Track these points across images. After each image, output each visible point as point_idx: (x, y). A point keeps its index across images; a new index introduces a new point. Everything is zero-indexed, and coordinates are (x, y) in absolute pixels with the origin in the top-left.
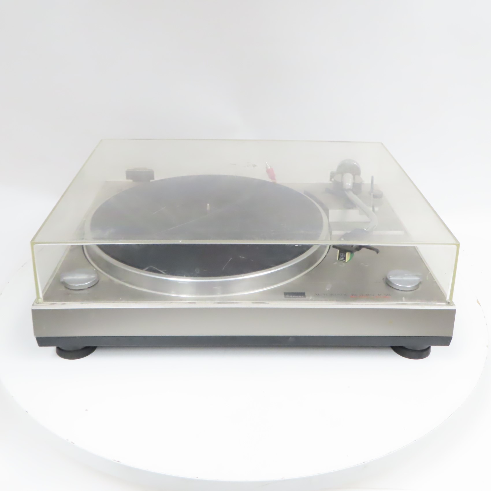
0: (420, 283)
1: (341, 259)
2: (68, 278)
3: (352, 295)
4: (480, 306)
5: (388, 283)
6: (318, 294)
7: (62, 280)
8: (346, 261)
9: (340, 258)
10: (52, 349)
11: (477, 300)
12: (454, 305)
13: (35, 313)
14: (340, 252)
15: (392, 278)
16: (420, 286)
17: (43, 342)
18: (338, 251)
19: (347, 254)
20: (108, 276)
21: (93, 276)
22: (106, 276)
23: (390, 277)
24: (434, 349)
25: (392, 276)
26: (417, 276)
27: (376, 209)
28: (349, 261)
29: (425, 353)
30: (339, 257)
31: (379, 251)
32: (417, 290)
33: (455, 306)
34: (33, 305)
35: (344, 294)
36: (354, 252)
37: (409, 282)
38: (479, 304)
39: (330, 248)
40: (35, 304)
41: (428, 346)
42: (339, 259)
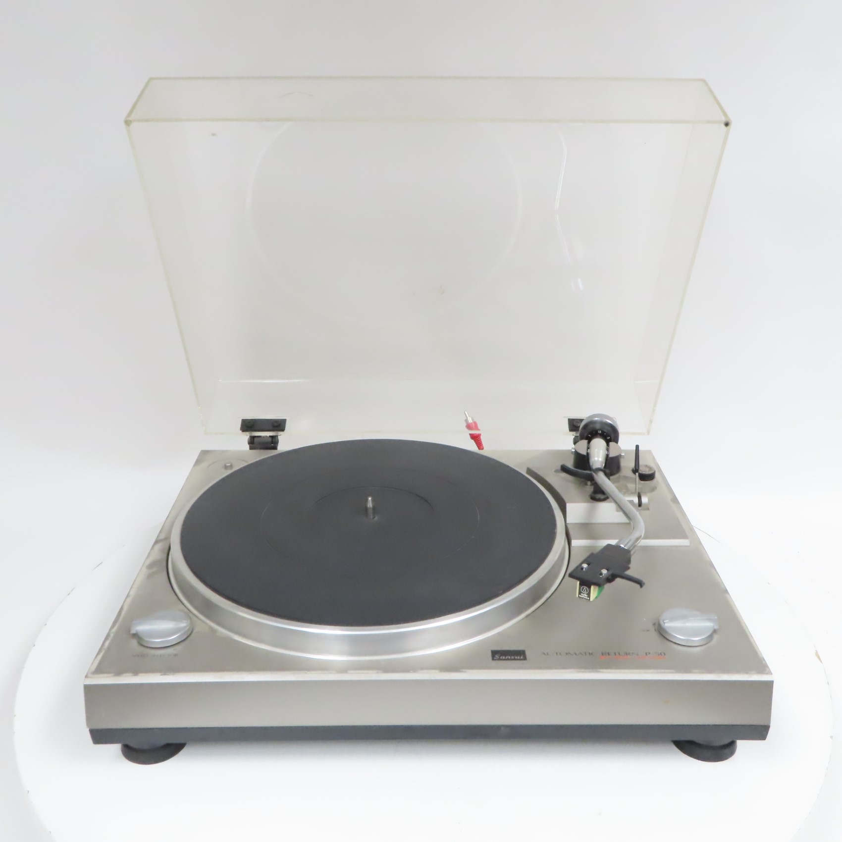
0: (715, 631)
1: (583, 597)
2: (142, 628)
3: (603, 654)
4: (821, 662)
5: (662, 633)
6: (548, 654)
7: (133, 632)
8: (591, 600)
9: (582, 594)
10: (115, 749)
11: (816, 651)
12: (770, 673)
13: (90, 690)
14: (581, 585)
15: (668, 625)
16: (716, 637)
17: (100, 736)
18: (578, 583)
19: (592, 587)
20: (208, 622)
21: (183, 624)
22: (205, 623)
23: (664, 623)
24: (742, 745)
25: (667, 621)
26: (709, 620)
27: (645, 500)
28: (596, 598)
29: (727, 751)
30: (580, 593)
31: (644, 584)
32: (709, 645)
33: (772, 674)
34: (86, 677)
35: (590, 653)
36: (604, 584)
37: (696, 632)
38: (819, 658)
39: (565, 577)
40: (90, 675)
41: (730, 740)
42: (580, 596)
